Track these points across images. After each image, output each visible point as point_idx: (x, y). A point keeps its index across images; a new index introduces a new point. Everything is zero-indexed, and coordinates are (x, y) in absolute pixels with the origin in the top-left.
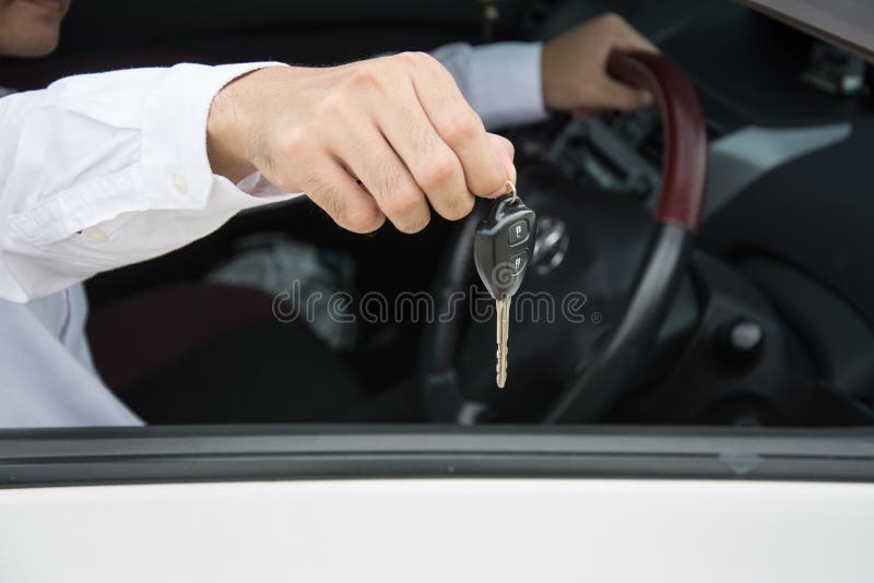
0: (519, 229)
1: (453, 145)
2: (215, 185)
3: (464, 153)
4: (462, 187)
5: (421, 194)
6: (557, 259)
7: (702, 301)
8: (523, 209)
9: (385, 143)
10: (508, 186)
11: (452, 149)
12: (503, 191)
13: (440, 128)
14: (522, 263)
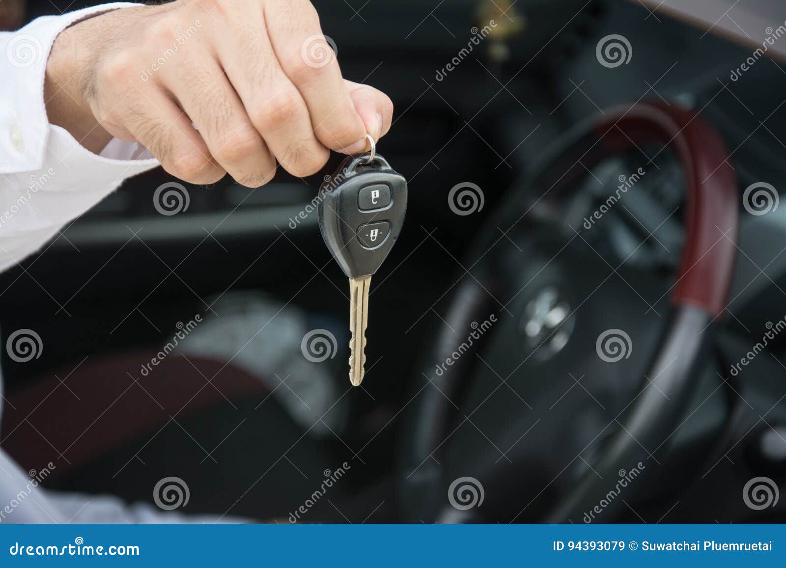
0: (375, 194)
1: (298, 81)
2: (51, 136)
3: (310, 92)
4: (307, 132)
5: (258, 137)
6: (560, 342)
7: (730, 399)
8: (387, 171)
9: (220, 75)
10: (367, 140)
11: (296, 86)
12: (360, 146)
13: (284, 61)
14: (380, 238)
